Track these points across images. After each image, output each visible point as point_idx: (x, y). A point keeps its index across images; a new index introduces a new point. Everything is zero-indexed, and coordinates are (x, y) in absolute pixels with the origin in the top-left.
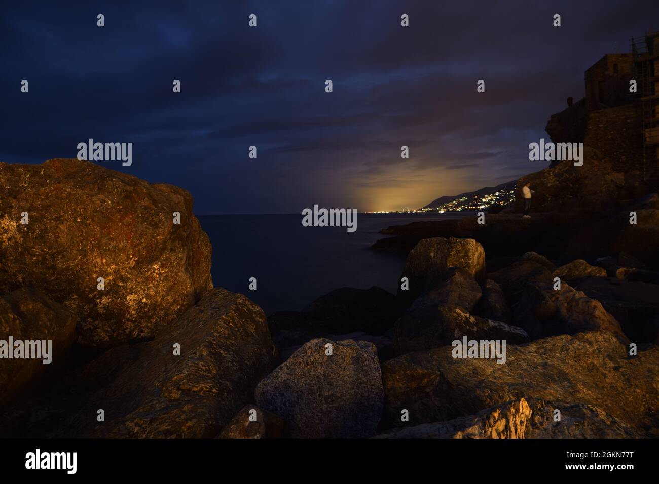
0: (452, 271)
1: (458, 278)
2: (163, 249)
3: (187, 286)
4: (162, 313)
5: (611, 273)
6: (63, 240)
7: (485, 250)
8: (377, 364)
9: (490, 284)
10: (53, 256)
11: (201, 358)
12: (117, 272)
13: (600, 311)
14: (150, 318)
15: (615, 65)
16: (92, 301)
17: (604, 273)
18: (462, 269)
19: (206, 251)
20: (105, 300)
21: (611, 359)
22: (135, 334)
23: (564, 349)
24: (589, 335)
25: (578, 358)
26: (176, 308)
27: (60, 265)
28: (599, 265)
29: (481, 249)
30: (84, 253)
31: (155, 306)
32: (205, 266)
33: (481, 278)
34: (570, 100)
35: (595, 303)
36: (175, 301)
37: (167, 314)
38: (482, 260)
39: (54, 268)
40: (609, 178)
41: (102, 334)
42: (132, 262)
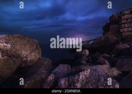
0: (83, 55)
1: (84, 56)
2: (34, 50)
3: (38, 57)
4: (34, 61)
5: (111, 56)
6: (18, 48)
7: (89, 52)
8: (70, 68)
9: (89, 57)
10: (16, 51)
11: (43, 67)
12: (26, 54)
13: (107, 62)
14: (32, 62)
15: (115, 16)
16: (22, 59)
17: (109, 56)
18: (85, 55)
19: (41, 51)
20: (24, 59)
21: (107, 69)
22: (29, 65)
23: (99, 67)
24: (104, 65)
25: (101, 68)
26: (36, 61)
27: (17, 53)
28: (109, 55)
29: (88, 51)
30: (21, 51)
31: (33, 60)
32: (41, 54)
33: (88, 57)
34: (107, 23)
35: (106, 60)
36: (36, 59)
37: (35, 62)
38: (88, 53)
39: (16, 53)
40: (114, 38)
41: (23, 65)
42: (29, 52)
